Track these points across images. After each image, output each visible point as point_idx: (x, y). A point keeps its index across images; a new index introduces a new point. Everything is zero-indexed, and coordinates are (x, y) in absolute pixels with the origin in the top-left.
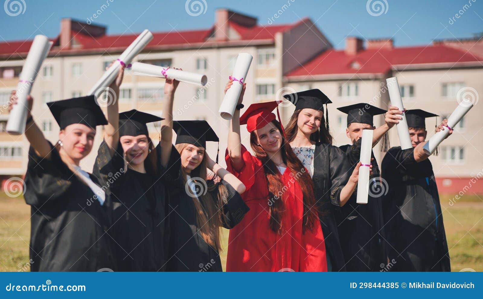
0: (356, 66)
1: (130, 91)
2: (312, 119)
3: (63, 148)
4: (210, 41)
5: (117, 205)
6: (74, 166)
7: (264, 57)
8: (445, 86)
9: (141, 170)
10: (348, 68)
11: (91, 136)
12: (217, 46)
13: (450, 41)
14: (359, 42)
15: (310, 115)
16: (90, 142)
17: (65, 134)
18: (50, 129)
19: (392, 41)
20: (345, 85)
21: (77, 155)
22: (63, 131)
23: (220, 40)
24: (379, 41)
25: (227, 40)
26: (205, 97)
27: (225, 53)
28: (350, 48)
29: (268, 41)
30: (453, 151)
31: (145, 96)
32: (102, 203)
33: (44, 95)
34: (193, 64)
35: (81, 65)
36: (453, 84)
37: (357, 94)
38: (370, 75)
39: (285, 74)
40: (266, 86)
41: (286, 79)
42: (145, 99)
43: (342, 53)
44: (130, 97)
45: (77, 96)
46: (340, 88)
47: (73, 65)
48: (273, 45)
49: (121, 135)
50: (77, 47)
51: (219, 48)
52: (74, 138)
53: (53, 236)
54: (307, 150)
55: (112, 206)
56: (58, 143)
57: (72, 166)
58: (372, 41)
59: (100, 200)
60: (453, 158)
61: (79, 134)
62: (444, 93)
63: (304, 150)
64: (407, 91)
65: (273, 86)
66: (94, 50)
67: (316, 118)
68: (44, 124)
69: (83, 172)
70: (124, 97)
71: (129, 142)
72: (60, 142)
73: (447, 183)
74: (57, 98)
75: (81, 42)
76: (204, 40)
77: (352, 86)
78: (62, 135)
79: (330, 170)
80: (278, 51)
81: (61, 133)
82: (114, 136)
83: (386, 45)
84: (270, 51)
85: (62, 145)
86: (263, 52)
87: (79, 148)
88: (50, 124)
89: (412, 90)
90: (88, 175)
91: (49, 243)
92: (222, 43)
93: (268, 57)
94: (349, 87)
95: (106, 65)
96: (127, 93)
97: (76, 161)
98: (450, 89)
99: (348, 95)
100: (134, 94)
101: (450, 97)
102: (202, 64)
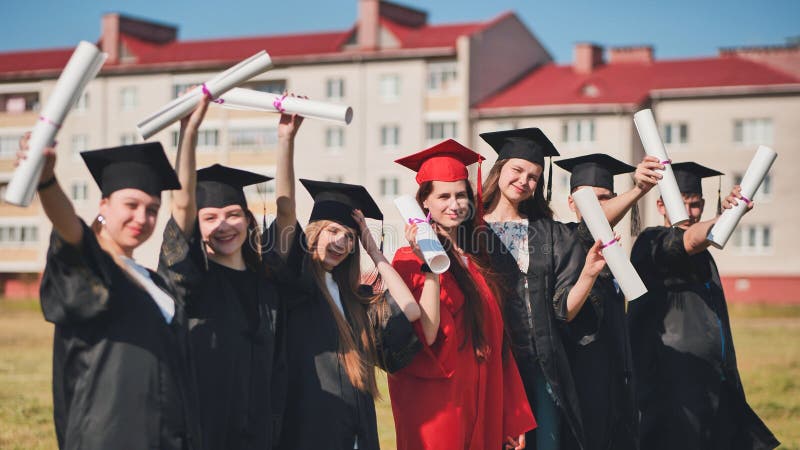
0: (592, 91)
1: (216, 132)
2: (523, 177)
3: (106, 228)
4: (350, 51)
5: (194, 323)
6: (124, 257)
7: (439, 78)
8: (738, 124)
9: (237, 264)
10: (578, 95)
11: (152, 210)
12: (361, 58)
13: (748, 49)
14: (597, 51)
15: (520, 170)
16: (152, 219)
17: (109, 205)
18: (85, 196)
19: (650, 50)
20: (572, 124)
21: (128, 240)
22: (106, 200)
23: (366, 49)
24: (629, 49)
25: (377, 48)
26: (341, 143)
27: (374, 71)
28: (581, 61)
29: (446, 50)
30: (752, 232)
31: (242, 141)
32: (169, 320)
33: (74, 139)
34: (322, 88)
35: (135, 90)
36: (753, 120)
37: (592, 138)
38: (615, 107)
39: (473, 105)
40: (442, 125)
41: (476, 113)
42: (241, 146)
43: (569, 71)
44: (216, 143)
45: (129, 142)
46: (565, 128)
47: (123, 91)
48: (453, 57)
49: (200, 207)
50: (129, 60)
51: (364, 61)
52: (125, 213)
53: (88, 374)
54: (516, 227)
55: (186, 324)
56: (97, 219)
57: (120, 259)
58: (618, 50)
59: (165, 315)
60: (752, 244)
61: (134, 206)
62: (738, 136)
63: (511, 227)
64: (676, 133)
65: (454, 124)
66: (158, 65)
67: (530, 176)
68: (75, 188)
69: (139, 268)
70: (206, 143)
71: (213, 217)
72: (100, 219)
73: (743, 285)
74: (96, 145)
75: (134, 52)
76: (339, 49)
77: (585, 124)
78: (105, 206)
79: (554, 259)
80: (462, 66)
81: (103, 203)
82: (188, 209)
83: (642, 57)
84: (449, 66)
85: (104, 223)
86: (438, 68)
87: (133, 228)
88: (85, 188)
89: (684, 131)
90: (148, 274)
91: (81, 384)
92: (370, 54)
93: (445, 77)
94: (579, 128)
95: (177, 90)
96: (212, 137)
97: (128, 250)
98: (747, 129)
99: (579, 139)
100: (224, 138)
101: (747, 143)
102: (336, 88)
